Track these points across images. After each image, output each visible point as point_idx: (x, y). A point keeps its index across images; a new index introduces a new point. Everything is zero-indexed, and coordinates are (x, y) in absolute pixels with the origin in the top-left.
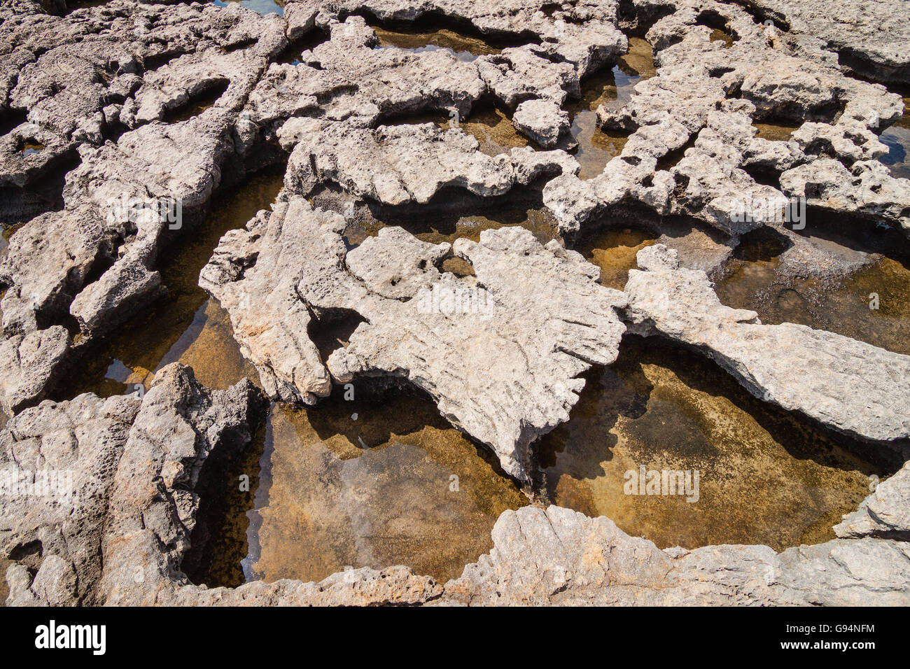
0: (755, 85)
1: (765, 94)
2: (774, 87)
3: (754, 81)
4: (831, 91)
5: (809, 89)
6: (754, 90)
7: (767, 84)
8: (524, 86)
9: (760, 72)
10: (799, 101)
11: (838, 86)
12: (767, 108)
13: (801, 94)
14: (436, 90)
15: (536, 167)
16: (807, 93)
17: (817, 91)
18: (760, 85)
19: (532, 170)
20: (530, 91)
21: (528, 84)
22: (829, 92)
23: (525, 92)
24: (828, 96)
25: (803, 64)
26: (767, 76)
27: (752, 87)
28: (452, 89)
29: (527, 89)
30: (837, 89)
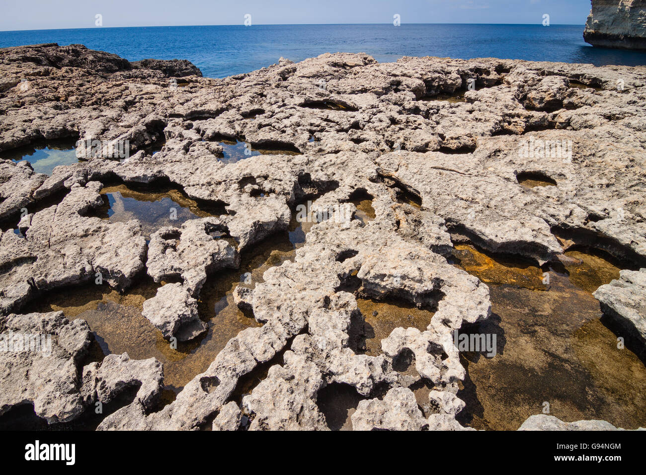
0: (369, 272)
1: (378, 281)
2: (385, 275)
3: (367, 269)
4: (432, 281)
5: (413, 279)
6: (368, 277)
7: (378, 273)
8: (172, 267)
9: (374, 260)
10: (406, 289)
11: (437, 276)
12: (383, 292)
13: (407, 282)
14: (98, 266)
15: (117, 385)
16: (412, 282)
17: (420, 281)
18: (372, 273)
19: (113, 387)
20: (178, 272)
21: (176, 265)
22: (430, 282)
23: (172, 272)
24: (429, 286)
25: (413, 250)
26: (379, 263)
27: (366, 275)
28: (109, 268)
29: (175, 270)
30: (437, 279)
